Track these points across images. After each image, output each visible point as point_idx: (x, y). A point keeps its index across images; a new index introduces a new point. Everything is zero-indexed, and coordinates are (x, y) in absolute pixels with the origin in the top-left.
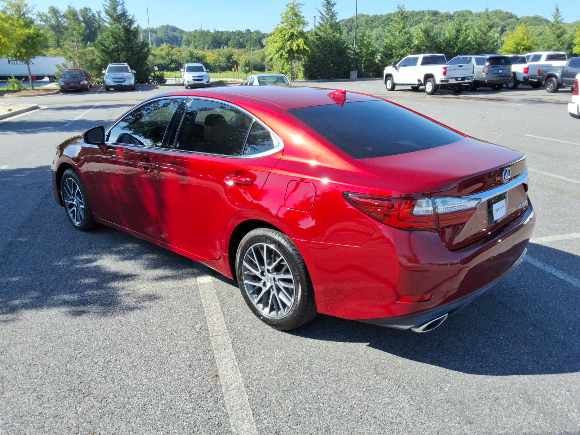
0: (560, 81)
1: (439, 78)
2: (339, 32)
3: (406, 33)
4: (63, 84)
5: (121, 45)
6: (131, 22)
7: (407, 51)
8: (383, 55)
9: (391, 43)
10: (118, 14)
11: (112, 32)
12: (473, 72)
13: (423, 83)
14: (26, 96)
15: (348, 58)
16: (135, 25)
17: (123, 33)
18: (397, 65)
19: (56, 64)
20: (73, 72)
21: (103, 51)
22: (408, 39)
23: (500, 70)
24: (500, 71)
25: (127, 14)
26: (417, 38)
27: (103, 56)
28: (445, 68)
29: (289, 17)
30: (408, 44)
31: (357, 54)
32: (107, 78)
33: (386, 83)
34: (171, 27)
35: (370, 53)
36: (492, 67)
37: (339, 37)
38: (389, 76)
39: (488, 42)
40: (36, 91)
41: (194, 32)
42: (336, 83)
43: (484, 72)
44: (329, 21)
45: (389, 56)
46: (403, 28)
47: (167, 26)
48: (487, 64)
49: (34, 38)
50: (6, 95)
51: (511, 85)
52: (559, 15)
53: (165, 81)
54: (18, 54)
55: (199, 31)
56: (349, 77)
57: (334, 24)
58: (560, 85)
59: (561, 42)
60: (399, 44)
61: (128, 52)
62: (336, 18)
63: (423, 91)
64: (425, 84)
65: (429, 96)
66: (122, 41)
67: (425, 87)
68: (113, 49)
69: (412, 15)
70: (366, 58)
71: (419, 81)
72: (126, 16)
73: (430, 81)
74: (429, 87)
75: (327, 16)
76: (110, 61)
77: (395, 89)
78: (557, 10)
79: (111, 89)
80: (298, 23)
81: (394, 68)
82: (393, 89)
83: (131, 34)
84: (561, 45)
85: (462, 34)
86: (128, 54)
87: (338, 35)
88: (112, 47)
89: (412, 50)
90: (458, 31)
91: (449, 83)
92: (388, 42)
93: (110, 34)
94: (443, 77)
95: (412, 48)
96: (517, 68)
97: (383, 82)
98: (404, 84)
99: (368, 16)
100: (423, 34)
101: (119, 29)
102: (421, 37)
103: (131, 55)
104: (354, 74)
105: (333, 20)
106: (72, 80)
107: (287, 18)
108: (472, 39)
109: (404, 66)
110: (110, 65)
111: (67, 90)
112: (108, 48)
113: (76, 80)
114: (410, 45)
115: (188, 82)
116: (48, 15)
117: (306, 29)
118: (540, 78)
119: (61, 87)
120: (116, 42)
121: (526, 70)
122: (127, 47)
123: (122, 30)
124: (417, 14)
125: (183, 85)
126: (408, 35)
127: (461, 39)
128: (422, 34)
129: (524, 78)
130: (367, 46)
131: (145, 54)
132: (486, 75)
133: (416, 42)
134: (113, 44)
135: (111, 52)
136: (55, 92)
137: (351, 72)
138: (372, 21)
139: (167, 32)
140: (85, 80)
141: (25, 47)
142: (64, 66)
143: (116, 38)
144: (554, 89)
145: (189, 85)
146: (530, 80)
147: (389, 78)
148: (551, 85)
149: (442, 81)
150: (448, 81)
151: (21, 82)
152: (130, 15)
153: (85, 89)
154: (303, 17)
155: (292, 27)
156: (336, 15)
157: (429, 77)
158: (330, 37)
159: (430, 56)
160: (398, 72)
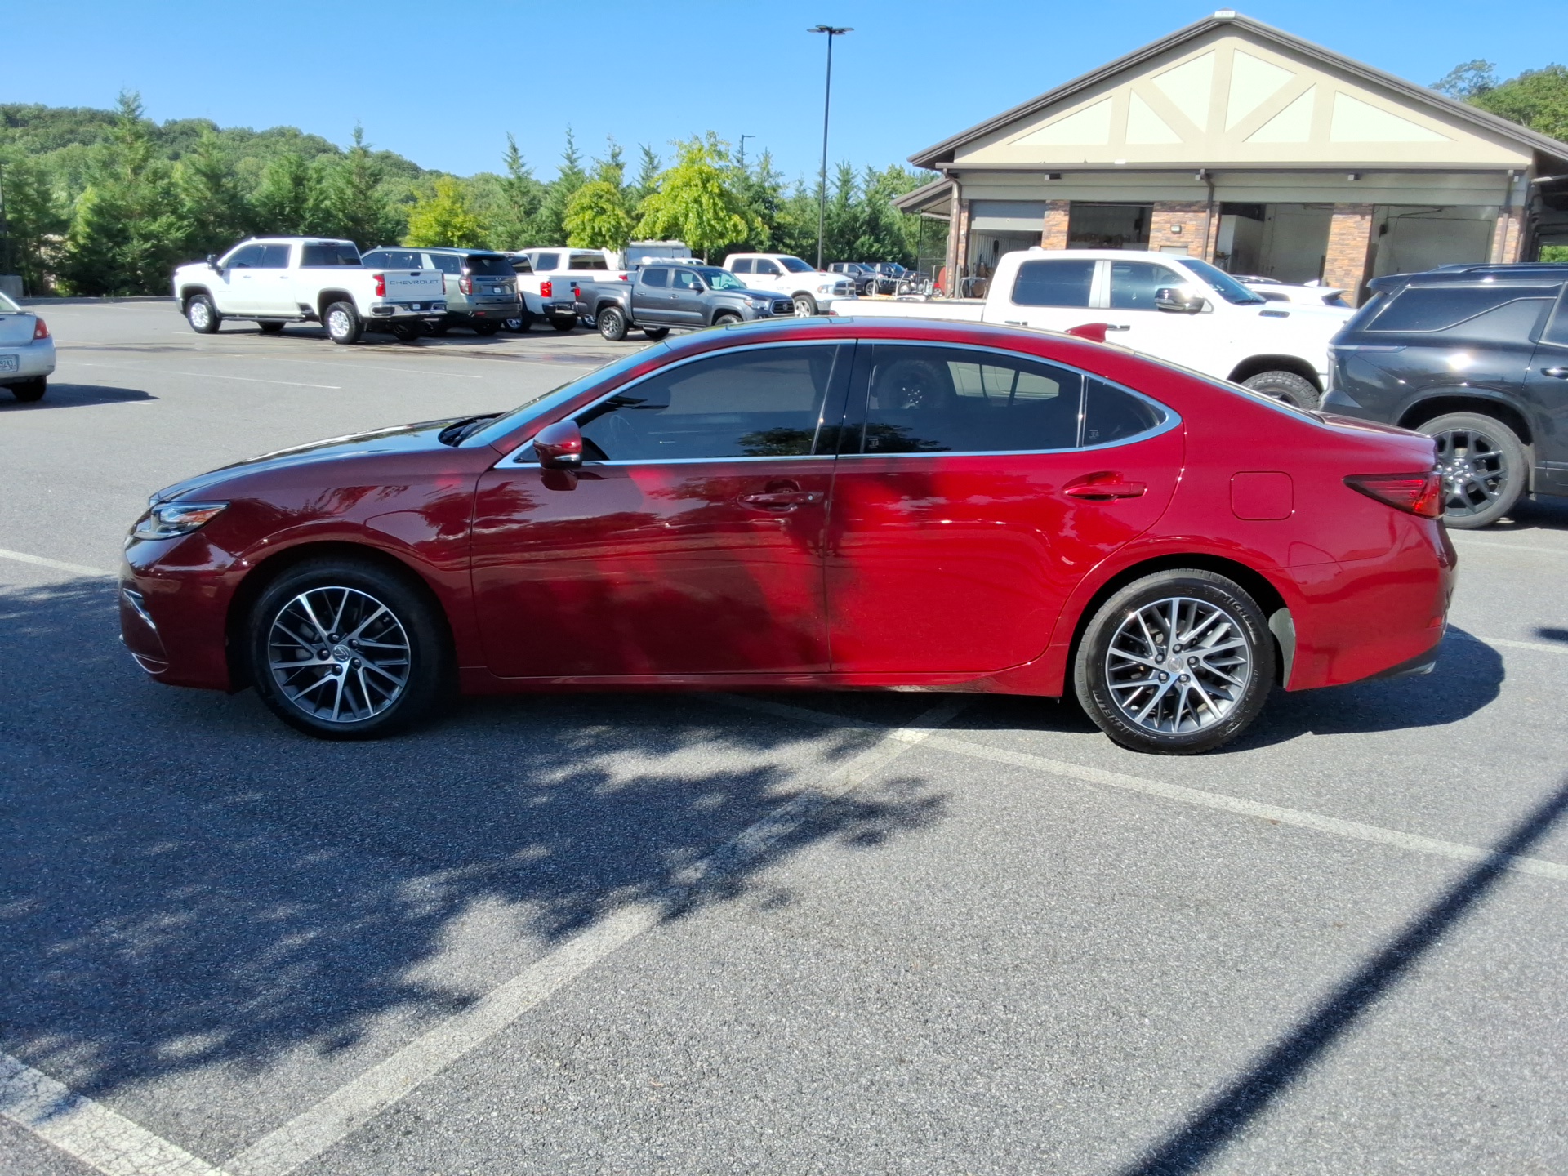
0: (629, 315)
1: (367, 302)
3: (156, 175)
9: (116, 199)
12: (444, 290)
13: (317, 312)
18: (221, 263)
22: (167, 192)
23: (496, 286)
24: (497, 290)
26: (188, 190)
28: (380, 278)
33: (186, 311)
36: (478, 280)
38: (195, 294)
39: (376, 214)
43: (462, 291)
48: (466, 271)
51: (514, 323)
52: (521, 161)
58: (629, 324)
59: (535, 226)
63: (323, 334)
64: (324, 316)
65: (345, 349)
67: (327, 325)
69: (37, 117)
71: (304, 307)
73: (341, 310)
74: (339, 325)
78: (515, 150)
81: (214, 272)
82: (213, 328)
84: (537, 233)
85: (311, 189)
90: (298, 181)
91: (394, 314)
94: (379, 301)
96: (529, 285)
97: (175, 306)
98: (234, 315)
100: (204, 180)
102: (199, 190)
104: (12, 284)
108: (332, 203)
118: (583, 307)
121: (546, 289)
124: (56, 116)
126: (165, 181)
127: (310, 203)
128: (199, 181)
129: (545, 307)
132: (468, 299)
133: (189, 204)
144: (619, 333)
146: (557, 312)
147: (193, 298)
148: (611, 324)
149: (376, 310)
150: (391, 310)
157: (332, 299)
159: (320, 243)
160: (227, 281)
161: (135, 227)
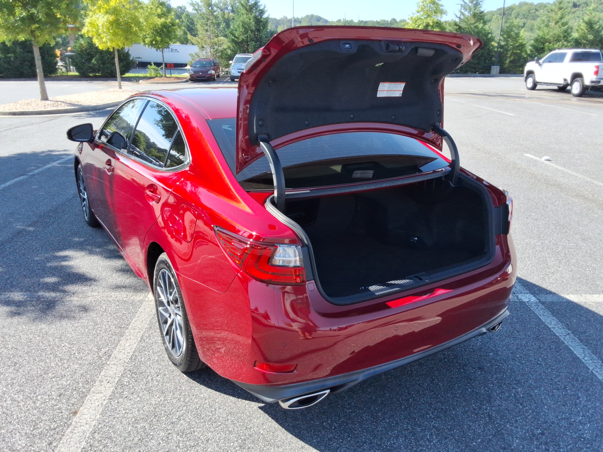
1: (589, 78)
2: (482, 22)
3: (564, 24)
4: (193, 73)
5: (250, 36)
6: (262, 12)
7: (563, 45)
8: (534, 48)
9: (544, 35)
10: (250, 4)
11: (243, 22)
13: (569, 83)
14: (158, 83)
15: (490, 51)
16: (265, 16)
17: (253, 23)
18: (541, 61)
19: (190, 53)
20: (202, 61)
21: (233, 41)
22: (566, 31)
25: (259, 4)
26: (577, 30)
27: (233, 46)
28: (597, 67)
29: (426, 5)
30: (564, 37)
31: (501, 47)
32: (232, 69)
33: (526, 80)
34: (315, 16)
35: (517, 46)
37: (482, 28)
38: (530, 73)
40: (168, 79)
41: (337, 22)
42: (472, 78)
44: (473, 10)
45: (540, 50)
46: (561, 18)
47: (312, 16)
49: (169, 27)
50: (141, 81)
54: (154, 43)
55: (342, 21)
56: (489, 73)
57: (477, 14)
60: (553, 37)
61: (256, 42)
62: (481, 7)
63: (569, 92)
64: (571, 84)
65: (576, 99)
66: (252, 31)
67: (572, 88)
68: (243, 40)
70: (512, 51)
71: (565, 80)
72: (258, 6)
73: (577, 81)
74: (576, 88)
75: (470, 4)
76: (239, 52)
77: (537, 88)
79: (236, 80)
80: (435, 12)
82: (534, 88)
83: (261, 24)
86: (256, 45)
87: (481, 26)
88: (242, 37)
89: (569, 44)
91: (601, 84)
92: (541, 34)
93: (241, 24)
94: (594, 78)
95: (569, 42)
97: (523, 79)
98: (541, 83)
99: (532, 4)
100: (586, 25)
101: (250, 19)
102: (582, 30)
103: (258, 46)
104: (495, 69)
105: (477, 9)
106: (201, 69)
107: (423, 7)
109: (550, 62)
110: (237, 56)
111: (195, 79)
112: (238, 38)
113: (204, 69)
114: (567, 38)
116: (200, 4)
117: (444, 19)
119: (191, 76)
120: (246, 31)
122: (256, 38)
123: (252, 20)
126: (566, 27)
128: (583, 26)
130: (515, 38)
133: (575, 35)
134: (243, 34)
136: (184, 80)
137: (492, 67)
138: (537, 10)
139: (311, 22)
140: (213, 70)
141: (160, 36)
142: (197, 55)
143: (246, 28)
147: (530, 75)
149: (592, 82)
150: (599, 82)
151: (159, 69)
152: (262, 5)
153: (212, 79)
154: (442, 6)
155: (429, 16)
156: (481, 3)
157: (577, 76)
158: (471, 28)
159: (581, 52)
160: (541, 68)
161: (548, 47)
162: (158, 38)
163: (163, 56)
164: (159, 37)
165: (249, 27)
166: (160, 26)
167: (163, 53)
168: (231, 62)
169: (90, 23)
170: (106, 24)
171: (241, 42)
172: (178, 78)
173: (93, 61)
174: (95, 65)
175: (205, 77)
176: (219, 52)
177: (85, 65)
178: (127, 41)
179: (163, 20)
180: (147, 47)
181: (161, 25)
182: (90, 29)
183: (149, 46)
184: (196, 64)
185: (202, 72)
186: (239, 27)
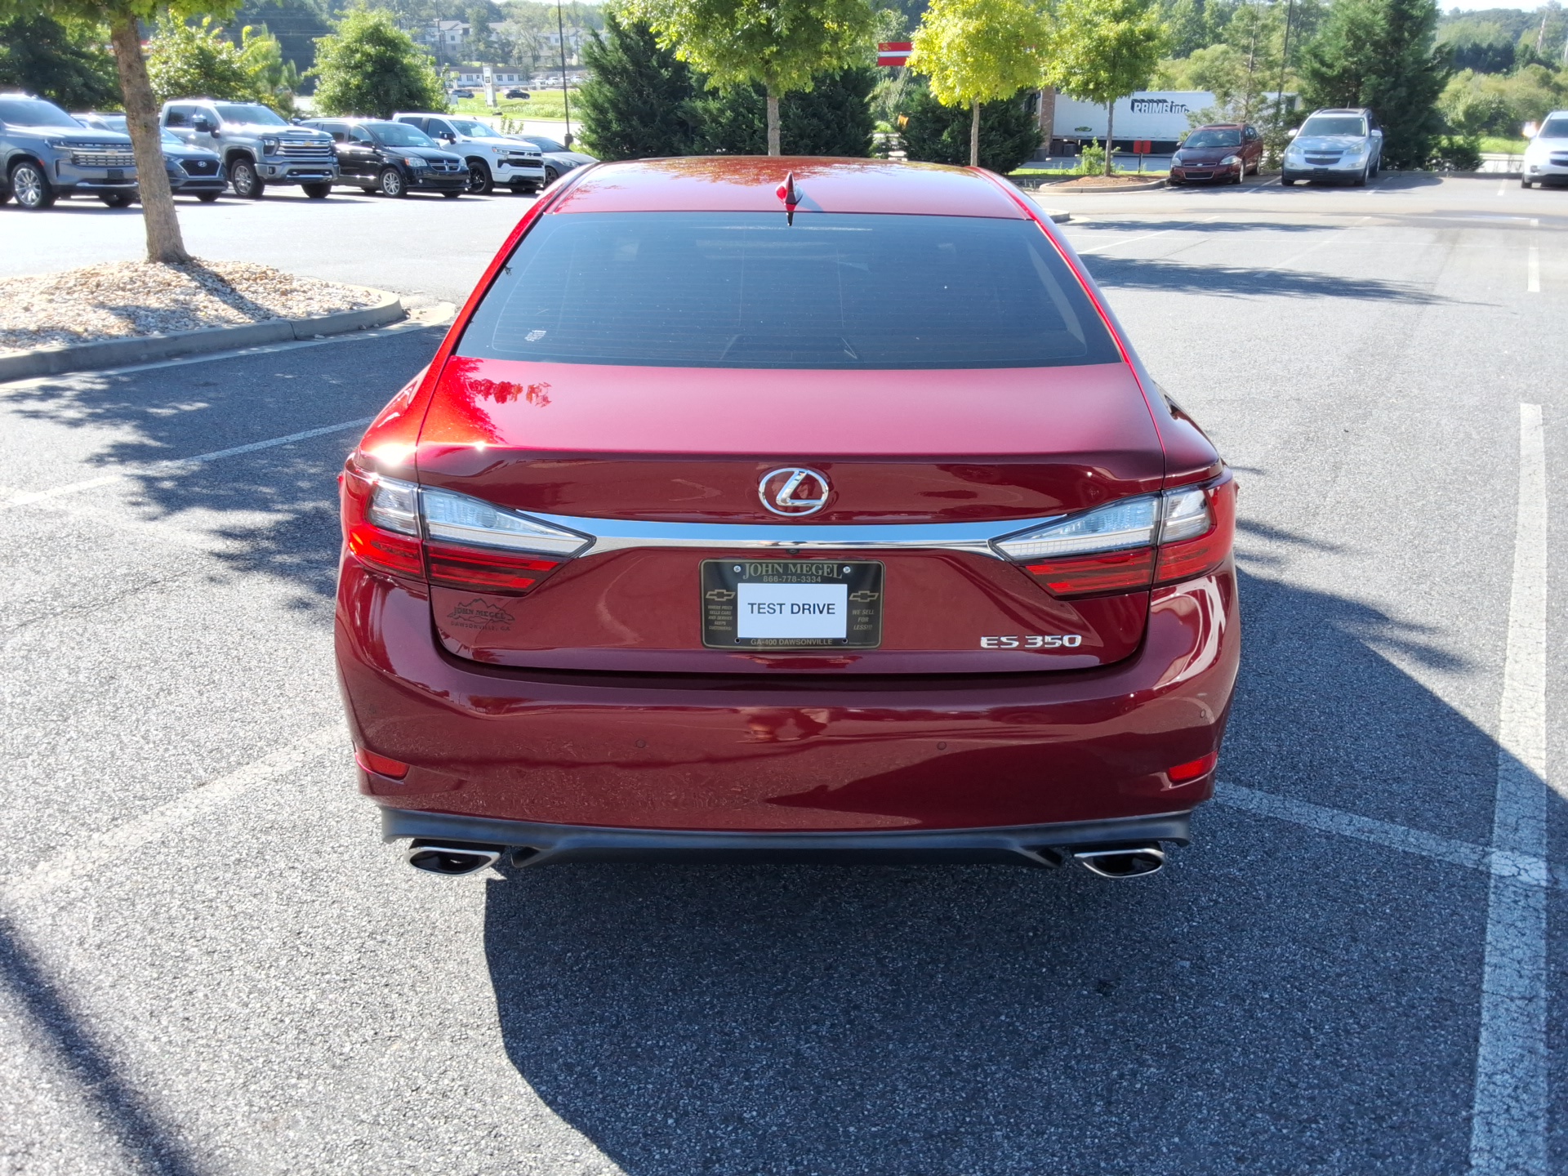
4: (1182, 165)
5: (1369, 59)
11: (1352, 22)
17: (1383, 22)
20: (1216, 131)
21: (1316, 74)
27: (1315, 90)
32: (1293, 151)
40: (1115, 179)
49: (1139, 43)
53: (1478, 165)
54: (1091, 86)
61: (1382, 77)
66: (1376, 45)
68: (1345, 70)
76: (1323, 104)
79: (1297, 182)
83: (1408, 24)
86: (1380, 84)
88: (1343, 63)
93: (1345, 28)
101: (1375, 13)
103: (1388, 86)
106: (1204, 154)
110: (1315, 115)
111: (1182, 179)
112: (1330, 66)
113: (1213, 153)
115: (1534, 169)
119: (1174, 171)
120: (1359, 45)
122: (1385, 63)
123: (1381, 15)
125: (1517, 176)
131: (1436, 83)
134: (1348, 54)
135: (1336, 76)
136: (1154, 183)
140: (1238, 154)
141: (1111, 67)
142: (1206, 115)
143: (1358, 39)
145: (1534, 179)
153: (1230, 178)
162: (1103, 75)
163: (1110, 121)
164: (1105, 71)
165: (1368, 33)
166: (1114, 43)
167: (1111, 113)
168: (1292, 133)
169: (924, 41)
170: (957, 41)
171: (1339, 78)
172: (1141, 178)
173: (945, 136)
174: (947, 146)
175: (1209, 174)
176: (1269, 107)
177: (926, 147)
178: (1003, 82)
179: (1123, 25)
180: (1074, 97)
181: (1118, 40)
182: (925, 54)
183: (1079, 96)
184: (1197, 139)
185: (1204, 160)
186: (1337, 34)
